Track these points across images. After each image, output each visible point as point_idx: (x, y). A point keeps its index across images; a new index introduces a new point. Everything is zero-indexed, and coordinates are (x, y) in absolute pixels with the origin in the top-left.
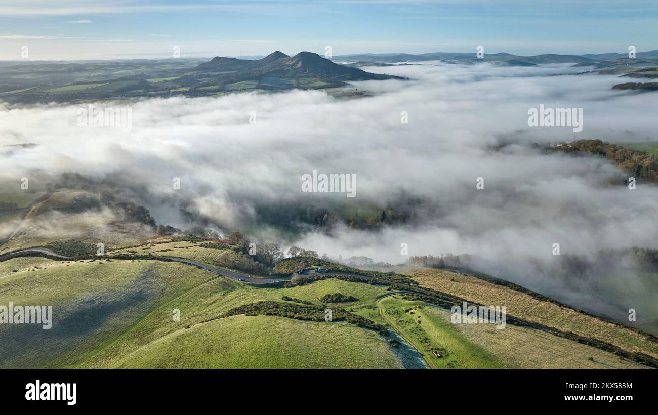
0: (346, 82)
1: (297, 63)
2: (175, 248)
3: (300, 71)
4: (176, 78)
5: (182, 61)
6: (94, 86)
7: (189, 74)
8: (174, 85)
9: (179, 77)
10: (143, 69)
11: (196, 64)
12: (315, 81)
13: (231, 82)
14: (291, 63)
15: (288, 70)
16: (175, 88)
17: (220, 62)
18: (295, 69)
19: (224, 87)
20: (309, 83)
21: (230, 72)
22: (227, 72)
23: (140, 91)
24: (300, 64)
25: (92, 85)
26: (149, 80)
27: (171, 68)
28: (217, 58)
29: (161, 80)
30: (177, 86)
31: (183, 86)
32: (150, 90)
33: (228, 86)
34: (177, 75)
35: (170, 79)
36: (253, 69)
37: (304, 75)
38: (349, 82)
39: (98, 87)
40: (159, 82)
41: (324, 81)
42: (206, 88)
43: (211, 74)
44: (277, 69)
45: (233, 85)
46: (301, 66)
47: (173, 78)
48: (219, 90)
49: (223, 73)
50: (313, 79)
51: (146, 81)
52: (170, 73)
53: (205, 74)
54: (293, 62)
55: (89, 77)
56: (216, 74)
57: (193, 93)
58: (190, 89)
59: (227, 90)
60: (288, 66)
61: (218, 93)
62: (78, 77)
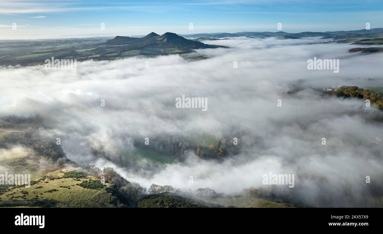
0: (193, 50)
1: (164, 39)
3: (166, 44)
4: (93, 49)
6: (44, 54)
7: (101, 46)
8: (91, 53)
9: (94, 49)
11: (106, 40)
14: (160, 39)
15: (159, 43)
16: (91, 55)
17: (119, 39)
18: (163, 43)
19: (120, 54)
20: (171, 50)
21: (125, 45)
22: (123, 45)
23: (71, 57)
24: (165, 40)
26: (77, 51)
27: (91, 43)
28: (118, 37)
29: (84, 50)
30: (94, 53)
31: (97, 54)
32: (77, 56)
33: (123, 54)
34: (94, 47)
35: (89, 50)
36: (138, 43)
37: (168, 46)
38: (194, 50)
39: (46, 55)
40: (83, 52)
41: (180, 49)
42: (110, 55)
43: (114, 46)
44: (152, 43)
45: (126, 52)
46: (166, 41)
47: (91, 49)
48: (118, 56)
49: (121, 45)
50: (174, 48)
51: (75, 51)
52: (90, 46)
53: (110, 46)
54: (162, 38)
55: (42, 49)
56: (117, 46)
57: (102, 58)
58: (100, 56)
59: (123, 56)
60: (159, 41)
61: (117, 58)
62: (35, 49)
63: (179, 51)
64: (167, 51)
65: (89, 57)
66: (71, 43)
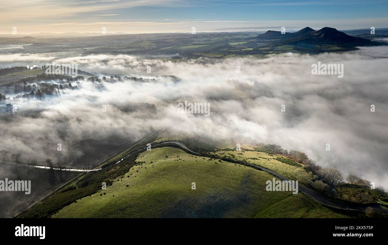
0: (356, 47)
1: (321, 34)
3: (323, 40)
4: (245, 42)
5: (247, 33)
6: (202, 46)
7: (252, 40)
8: (244, 47)
9: (246, 42)
10: (226, 37)
12: (333, 46)
13: (278, 46)
14: (316, 34)
15: (315, 39)
16: (244, 48)
17: (271, 34)
18: (319, 38)
19: (273, 48)
20: (329, 47)
21: (277, 40)
23: (225, 49)
24: (323, 35)
25: (201, 46)
26: (230, 44)
28: (269, 31)
29: (237, 43)
30: (246, 47)
31: (249, 47)
32: (231, 49)
33: (276, 48)
34: (245, 41)
35: (242, 43)
36: (291, 38)
37: (325, 42)
39: (204, 47)
40: (235, 45)
41: (340, 46)
42: (263, 49)
43: (265, 40)
44: (307, 38)
45: (279, 47)
47: (244, 43)
48: (270, 50)
49: (273, 40)
50: (332, 45)
51: (228, 44)
52: (242, 40)
53: (262, 40)
54: (318, 34)
55: (199, 41)
56: (268, 40)
57: (255, 51)
58: (253, 50)
59: (276, 51)
60: (315, 36)
61: (270, 52)
62: (194, 41)
63: (339, 48)
64: (323, 48)
65: (243, 50)
66: (223, 37)
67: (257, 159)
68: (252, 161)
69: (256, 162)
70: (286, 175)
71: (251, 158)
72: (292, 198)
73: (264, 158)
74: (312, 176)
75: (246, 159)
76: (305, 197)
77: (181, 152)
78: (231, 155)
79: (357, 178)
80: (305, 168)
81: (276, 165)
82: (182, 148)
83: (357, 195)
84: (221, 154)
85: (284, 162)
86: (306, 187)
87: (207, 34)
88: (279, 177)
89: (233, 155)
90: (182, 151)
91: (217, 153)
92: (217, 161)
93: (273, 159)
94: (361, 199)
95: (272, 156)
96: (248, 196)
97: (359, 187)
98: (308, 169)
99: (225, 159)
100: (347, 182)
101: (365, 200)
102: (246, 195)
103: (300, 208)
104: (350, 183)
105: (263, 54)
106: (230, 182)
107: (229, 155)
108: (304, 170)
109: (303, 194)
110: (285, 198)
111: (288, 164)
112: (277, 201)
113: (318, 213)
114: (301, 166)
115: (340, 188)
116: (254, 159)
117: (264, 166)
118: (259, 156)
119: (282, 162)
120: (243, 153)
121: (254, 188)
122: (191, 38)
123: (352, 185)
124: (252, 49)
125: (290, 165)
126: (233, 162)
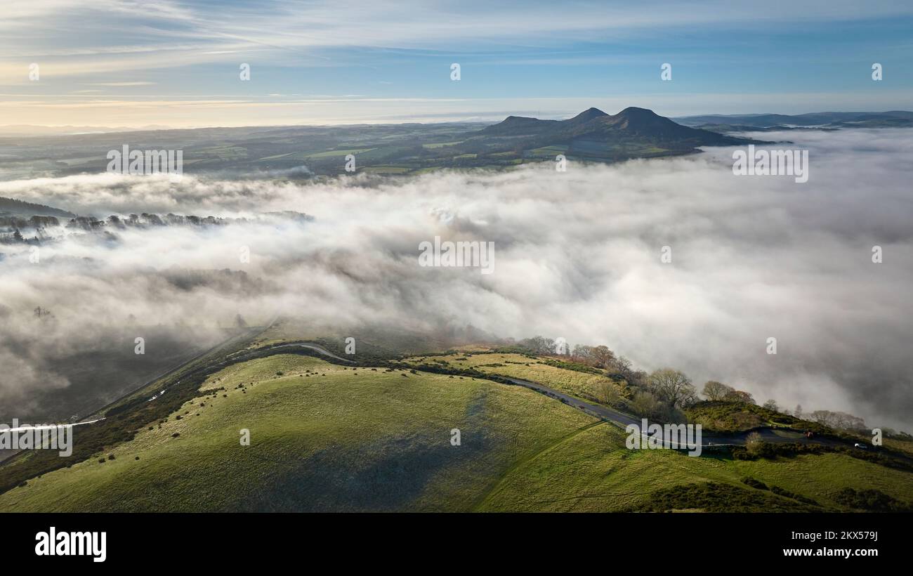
1: (622, 122)
2: (506, 362)
3: (627, 134)
4: (459, 142)
5: (462, 125)
6: (361, 152)
7: (475, 138)
8: (457, 151)
9: (462, 142)
10: (415, 133)
11: (481, 127)
12: (648, 147)
13: (531, 148)
14: (612, 123)
15: (610, 131)
16: (458, 155)
17: (515, 124)
18: (619, 131)
19: (522, 154)
20: (641, 148)
21: (528, 136)
22: (523, 136)
23: (415, 157)
24: (626, 124)
25: (358, 150)
26: (426, 146)
27: (451, 132)
28: (511, 118)
29: (441, 145)
30: (461, 152)
31: (467, 152)
32: (428, 156)
33: (527, 153)
34: (458, 139)
35: (451, 144)
36: (560, 132)
37: (632, 138)
38: (700, 148)
40: (438, 148)
42: (499, 154)
43: (503, 138)
44: (594, 130)
45: (534, 150)
46: (627, 127)
47: (456, 143)
48: (516, 157)
49: (520, 137)
50: (646, 145)
51: (422, 147)
52: (451, 137)
53: (495, 138)
54: (615, 122)
55: (354, 142)
56: (510, 137)
57: (483, 160)
58: (477, 156)
59: (528, 158)
60: (610, 126)
61: (516, 161)
62: (341, 142)
63: (662, 150)
64: (630, 151)
65: (455, 157)
66: (408, 132)
67: (501, 365)
68: (489, 370)
69: (499, 370)
70: (570, 391)
71: (488, 365)
72: (587, 434)
73: (517, 363)
74: (628, 389)
75: (476, 367)
76: (615, 430)
77: (315, 362)
78: (438, 362)
79: (724, 387)
80: (610, 376)
81: (546, 374)
82: (318, 355)
83: (727, 417)
84: (416, 362)
85: (563, 367)
86: (616, 411)
87: (370, 126)
88: (554, 395)
89: (443, 362)
90: (319, 360)
91: (405, 361)
92: (407, 372)
93: (538, 363)
94: (735, 424)
95: (535, 359)
96: (484, 436)
97: (728, 403)
98: (616, 378)
99: (426, 369)
100: (703, 398)
101: (743, 424)
102: (479, 433)
103: (608, 452)
104: (711, 399)
105: (501, 164)
106: (440, 411)
107: (433, 363)
108: (608, 379)
109: (612, 424)
110: (571, 435)
111: (573, 370)
112: (554, 441)
113: (648, 459)
114: (601, 373)
115: (690, 411)
116: (494, 365)
117: (517, 377)
118: (505, 360)
119: (558, 367)
120: (467, 358)
121: (498, 420)
122: (332, 135)
123: (715, 401)
124: (475, 155)
125: (578, 371)
126: (445, 372)
